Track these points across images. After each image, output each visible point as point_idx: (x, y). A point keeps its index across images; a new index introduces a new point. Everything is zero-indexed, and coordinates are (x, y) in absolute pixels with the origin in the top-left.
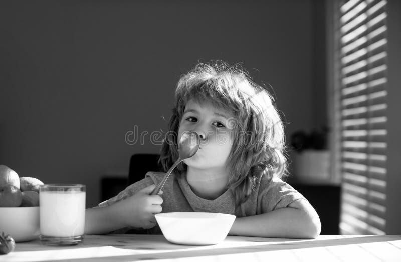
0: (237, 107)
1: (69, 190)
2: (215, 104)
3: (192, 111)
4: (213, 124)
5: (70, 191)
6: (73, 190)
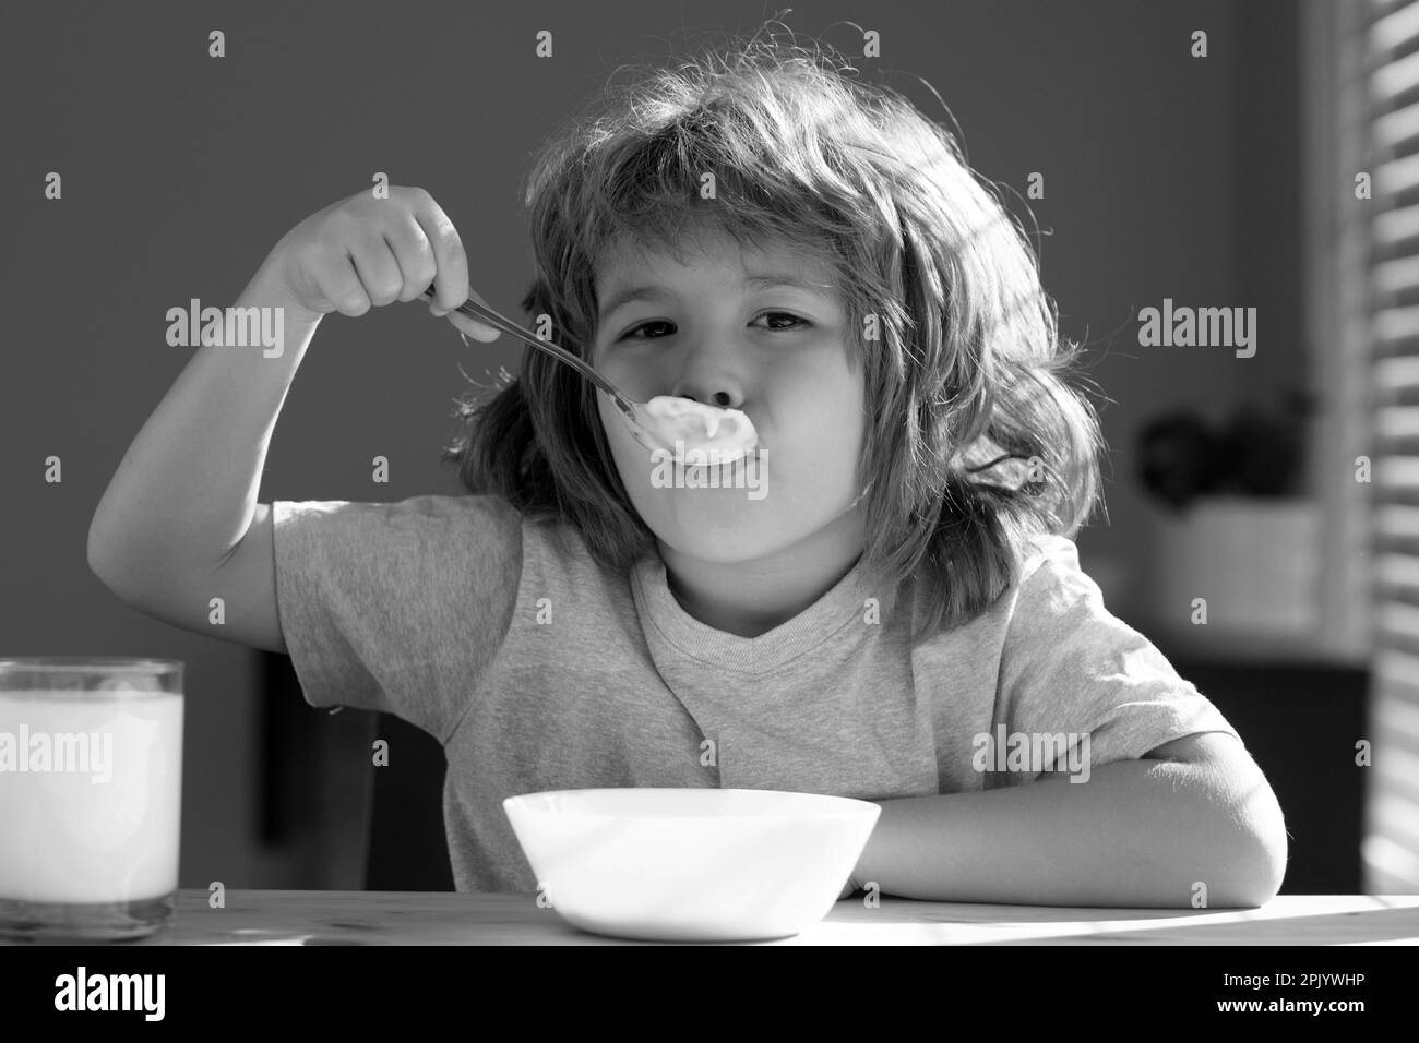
0: (837, 217)
1: (106, 683)
2: (742, 230)
3: (638, 294)
4: (750, 324)
5: (112, 688)
6: (125, 684)
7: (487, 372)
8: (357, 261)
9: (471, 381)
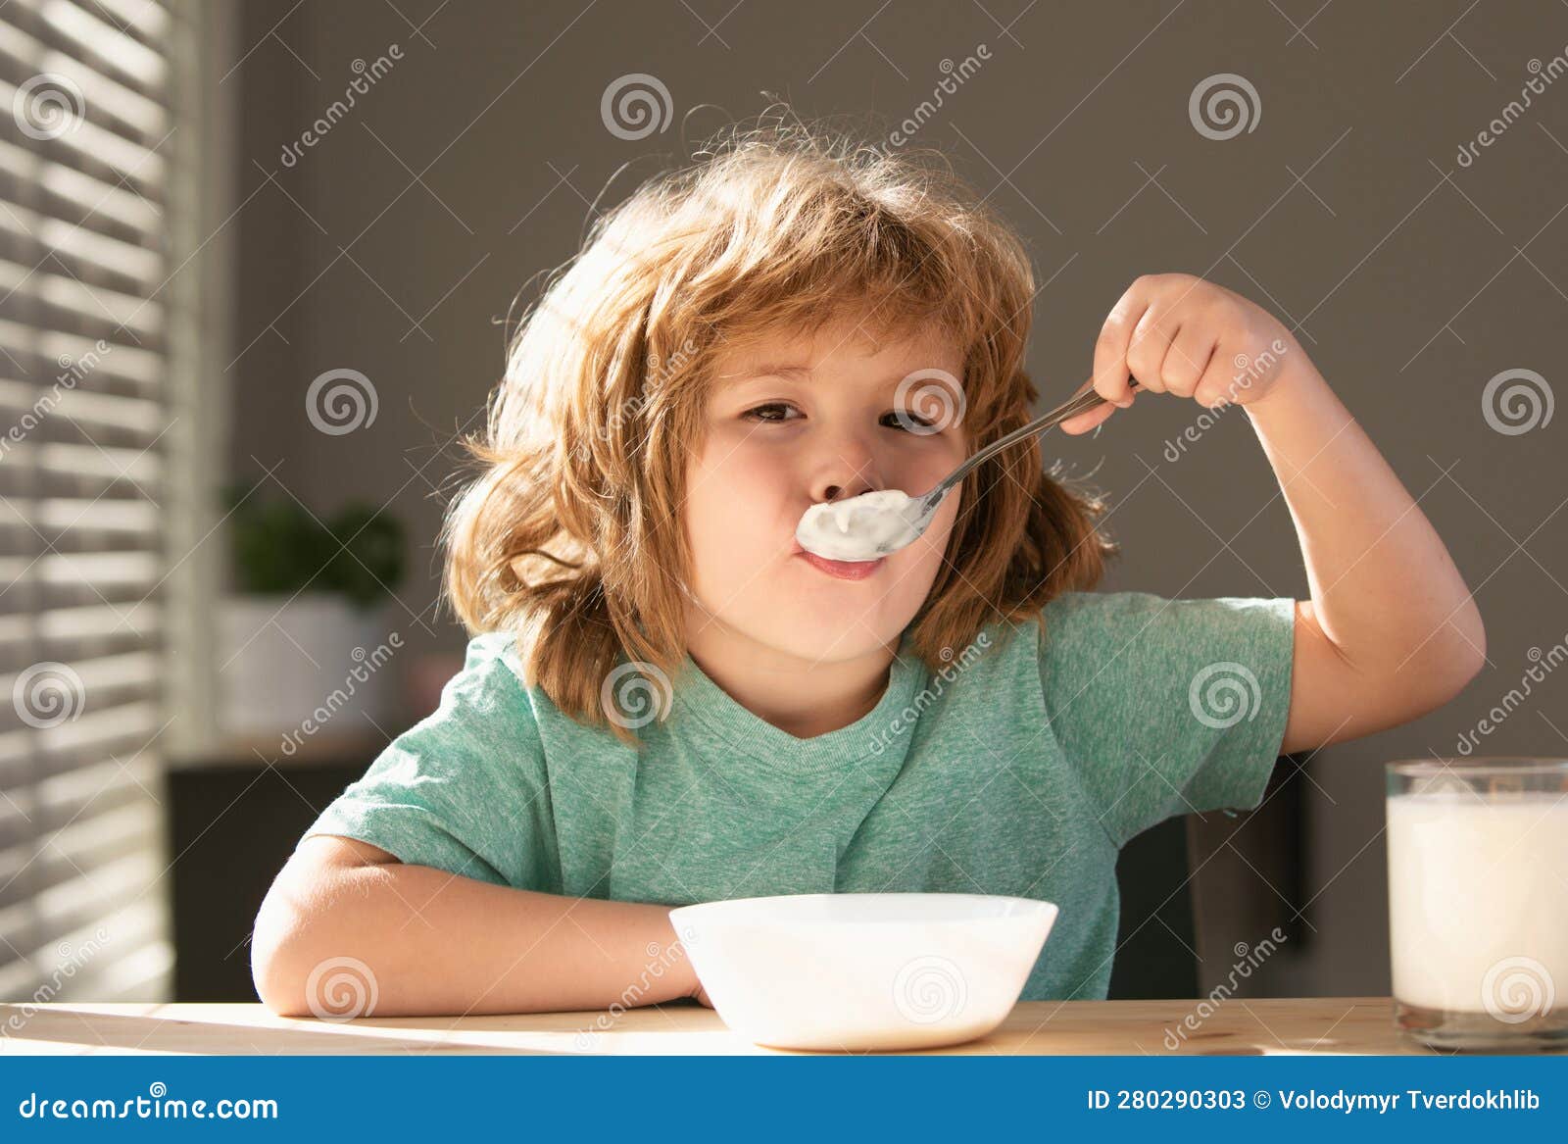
7: (1075, 465)
8: (1217, 353)
9: (1097, 468)
